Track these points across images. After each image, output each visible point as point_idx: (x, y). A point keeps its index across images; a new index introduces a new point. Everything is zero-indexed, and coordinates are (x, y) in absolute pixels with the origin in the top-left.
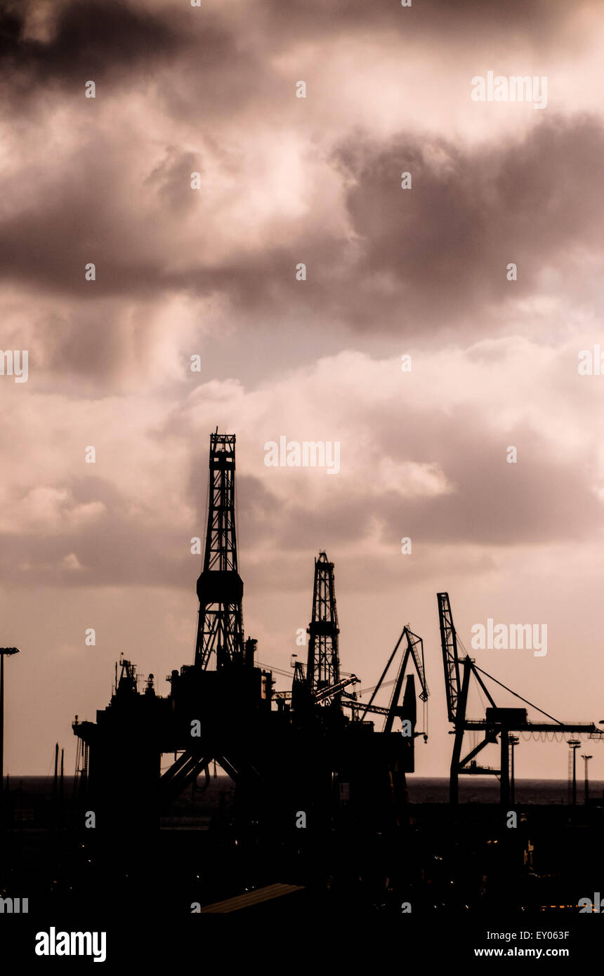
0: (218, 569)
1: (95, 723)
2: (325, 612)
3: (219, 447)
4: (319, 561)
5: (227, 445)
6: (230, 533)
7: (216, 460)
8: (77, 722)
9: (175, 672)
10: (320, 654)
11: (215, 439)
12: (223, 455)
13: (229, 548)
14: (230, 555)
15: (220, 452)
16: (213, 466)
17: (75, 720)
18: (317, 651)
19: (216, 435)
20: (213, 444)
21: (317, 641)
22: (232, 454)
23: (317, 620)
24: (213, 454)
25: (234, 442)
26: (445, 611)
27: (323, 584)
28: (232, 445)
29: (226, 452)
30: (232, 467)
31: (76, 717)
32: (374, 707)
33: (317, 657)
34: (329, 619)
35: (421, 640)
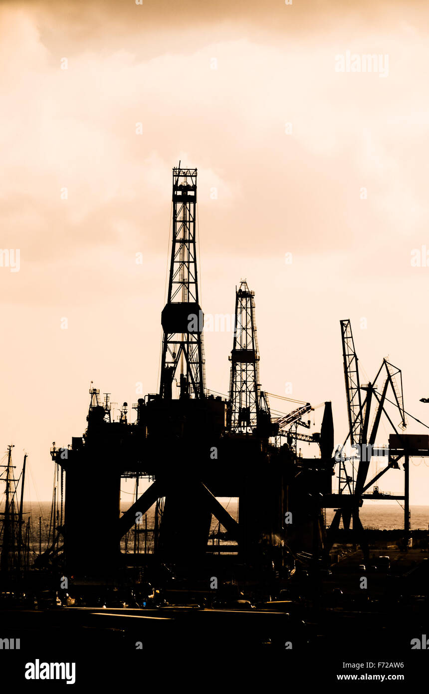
0: (180, 301)
1: (70, 449)
2: (245, 341)
3: (181, 181)
4: (240, 290)
5: (189, 179)
6: (192, 265)
7: (179, 193)
8: (54, 449)
9: (141, 401)
10: (241, 381)
11: (177, 172)
12: (185, 189)
13: (191, 280)
15: (182, 186)
16: (176, 199)
17: (52, 446)
19: (179, 169)
20: (176, 178)
22: (194, 188)
24: (176, 188)
25: (196, 176)
26: (347, 337)
28: (194, 179)
29: (188, 186)
30: (193, 199)
31: (54, 443)
35: (400, 371)
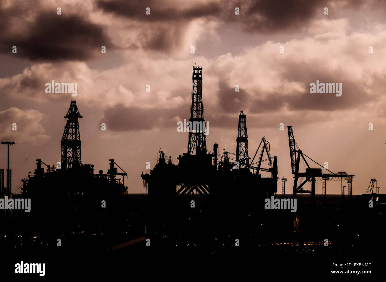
0: (196, 117)
1: (150, 174)
2: (243, 133)
3: (196, 71)
4: (240, 115)
5: (199, 70)
6: (200, 104)
7: (195, 76)
8: (143, 174)
9: (180, 156)
10: (241, 149)
11: (195, 68)
12: (198, 74)
13: (200, 109)
14: (200, 112)
15: (196, 73)
16: (194, 79)
17: (142, 173)
18: (240, 148)
19: (195, 67)
20: (194, 70)
21: (240, 144)
22: (201, 74)
23: (240, 136)
24: (194, 74)
25: (202, 69)
26: (291, 133)
27: (242, 123)
28: (201, 70)
30: (201, 79)
31: (143, 172)
32: (261, 168)
33: (240, 150)
34: (244, 136)
35: (269, 143)
